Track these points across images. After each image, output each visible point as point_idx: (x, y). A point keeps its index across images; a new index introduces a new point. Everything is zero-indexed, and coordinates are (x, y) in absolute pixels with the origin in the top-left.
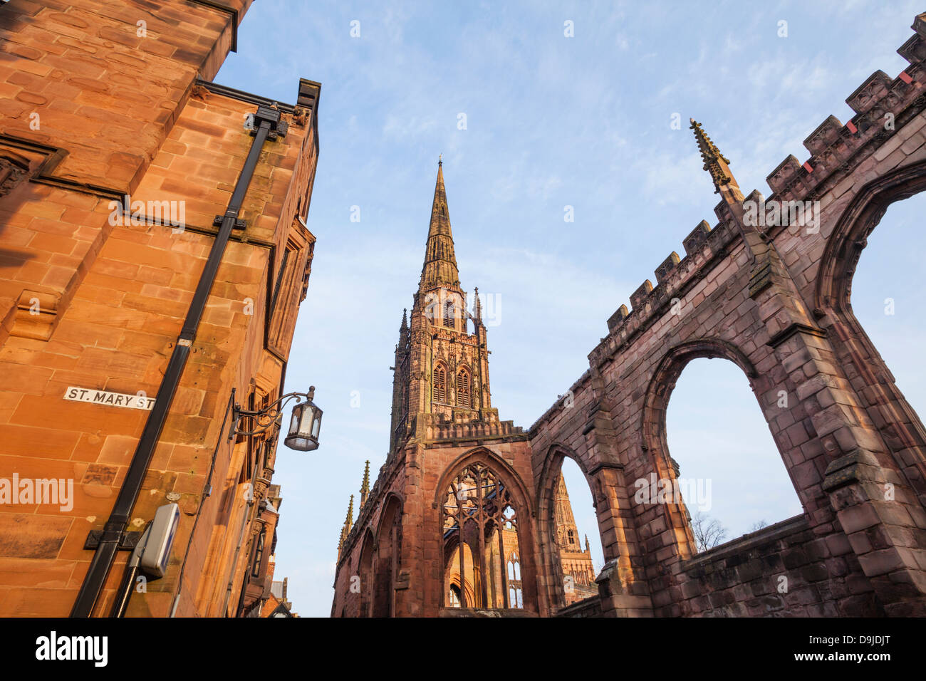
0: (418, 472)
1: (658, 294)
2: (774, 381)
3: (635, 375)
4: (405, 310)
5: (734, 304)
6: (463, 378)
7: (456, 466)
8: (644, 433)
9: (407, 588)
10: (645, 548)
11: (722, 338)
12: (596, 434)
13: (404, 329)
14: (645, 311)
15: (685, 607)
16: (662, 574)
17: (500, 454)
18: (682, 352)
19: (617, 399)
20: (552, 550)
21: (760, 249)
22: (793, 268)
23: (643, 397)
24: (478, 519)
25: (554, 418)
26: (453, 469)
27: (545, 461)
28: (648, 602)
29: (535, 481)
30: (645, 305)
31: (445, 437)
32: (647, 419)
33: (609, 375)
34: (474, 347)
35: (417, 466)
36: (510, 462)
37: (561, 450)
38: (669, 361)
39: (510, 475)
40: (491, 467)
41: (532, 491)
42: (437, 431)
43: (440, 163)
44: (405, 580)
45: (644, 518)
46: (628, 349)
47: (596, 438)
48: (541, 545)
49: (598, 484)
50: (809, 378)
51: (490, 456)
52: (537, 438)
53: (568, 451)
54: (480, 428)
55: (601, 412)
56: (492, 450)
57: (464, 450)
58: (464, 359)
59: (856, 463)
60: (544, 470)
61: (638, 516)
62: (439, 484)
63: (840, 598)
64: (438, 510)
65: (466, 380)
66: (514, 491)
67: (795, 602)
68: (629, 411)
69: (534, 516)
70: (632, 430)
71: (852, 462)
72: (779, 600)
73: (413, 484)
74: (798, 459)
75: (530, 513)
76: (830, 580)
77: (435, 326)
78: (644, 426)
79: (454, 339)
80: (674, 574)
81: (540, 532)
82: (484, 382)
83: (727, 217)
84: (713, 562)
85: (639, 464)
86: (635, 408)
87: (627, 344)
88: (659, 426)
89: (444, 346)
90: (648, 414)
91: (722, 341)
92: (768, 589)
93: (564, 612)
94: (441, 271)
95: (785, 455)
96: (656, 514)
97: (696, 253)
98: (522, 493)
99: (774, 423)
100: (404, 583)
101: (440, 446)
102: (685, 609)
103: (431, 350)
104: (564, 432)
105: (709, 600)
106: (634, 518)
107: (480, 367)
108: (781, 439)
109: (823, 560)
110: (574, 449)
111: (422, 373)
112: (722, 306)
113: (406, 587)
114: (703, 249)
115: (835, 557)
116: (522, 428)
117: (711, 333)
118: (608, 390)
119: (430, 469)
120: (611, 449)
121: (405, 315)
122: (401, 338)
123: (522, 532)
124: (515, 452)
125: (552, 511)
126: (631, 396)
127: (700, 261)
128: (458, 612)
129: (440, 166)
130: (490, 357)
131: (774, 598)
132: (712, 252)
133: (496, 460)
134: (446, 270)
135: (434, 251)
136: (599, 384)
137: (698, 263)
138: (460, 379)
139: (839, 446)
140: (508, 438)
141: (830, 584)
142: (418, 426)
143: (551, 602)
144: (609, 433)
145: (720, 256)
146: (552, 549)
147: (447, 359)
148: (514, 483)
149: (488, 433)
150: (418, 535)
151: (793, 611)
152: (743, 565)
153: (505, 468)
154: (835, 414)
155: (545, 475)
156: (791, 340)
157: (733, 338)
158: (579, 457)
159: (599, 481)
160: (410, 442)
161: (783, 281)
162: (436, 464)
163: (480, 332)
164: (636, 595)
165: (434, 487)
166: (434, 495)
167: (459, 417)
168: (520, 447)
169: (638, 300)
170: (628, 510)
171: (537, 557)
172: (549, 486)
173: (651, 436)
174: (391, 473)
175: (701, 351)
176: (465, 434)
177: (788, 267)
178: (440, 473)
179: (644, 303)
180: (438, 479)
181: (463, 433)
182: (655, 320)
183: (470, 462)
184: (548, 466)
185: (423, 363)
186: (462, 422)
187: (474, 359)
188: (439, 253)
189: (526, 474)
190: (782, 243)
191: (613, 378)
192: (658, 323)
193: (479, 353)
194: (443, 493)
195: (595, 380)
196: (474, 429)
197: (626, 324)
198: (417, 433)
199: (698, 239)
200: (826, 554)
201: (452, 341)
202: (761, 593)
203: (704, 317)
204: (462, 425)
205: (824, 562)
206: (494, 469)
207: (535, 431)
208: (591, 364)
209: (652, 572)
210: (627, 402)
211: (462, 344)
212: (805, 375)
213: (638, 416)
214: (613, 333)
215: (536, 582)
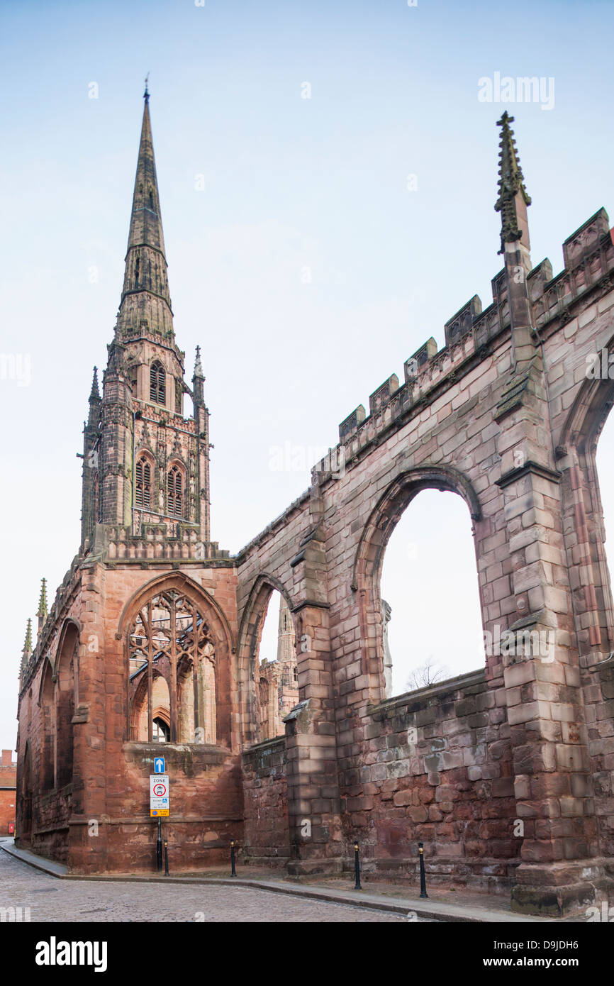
0: (97, 597)
1: (402, 396)
2: (495, 527)
3: (357, 501)
4: (95, 369)
5: (481, 424)
6: (175, 478)
7: (145, 593)
8: (357, 571)
9: (85, 722)
10: (339, 691)
11: (458, 467)
12: (305, 567)
13: (94, 399)
14: (383, 418)
15: (364, 746)
16: (350, 716)
17: (199, 581)
18: (413, 479)
19: (335, 530)
20: (250, 689)
21: (526, 353)
22: (553, 387)
23: (363, 528)
24: (171, 653)
25: (265, 544)
26: (141, 596)
27: (251, 593)
28: (332, 741)
29: (238, 614)
30: (384, 410)
31: (132, 556)
32: (362, 555)
33: (331, 496)
34: (191, 436)
35: (95, 589)
36: (211, 591)
37: (269, 582)
38: (397, 488)
39: (211, 606)
40: (189, 596)
41: (234, 626)
42: (122, 549)
44: (83, 714)
45: (342, 662)
46: (356, 466)
47: (305, 571)
48: (239, 683)
49: (300, 623)
50: (524, 529)
51: (187, 583)
52: (244, 565)
53: (276, 584)
54: (176, 548)
55: (315, 541)
56: (190, 576)
57: (155, 574)
58: (177, 452)
59: (535, 623)
60: (248, 603)
61: (336, 659)
62: (124, 612)
63: (491, 742)
64: (123, 641)
65: (179, 481)
66: (214, 625)
67: (456, 744)
68: (345, 544)
69: (234, 653)
70: (345, 566)
71: (533, 622)
72: (443, 742)
73: (92, 611)
74: (495, 613)
75: (230, 649)
76: (488, 727)
77: (138, 400)
78: (358, 563)
79: (165, 422)
80: (360, 716)
81: (239, 670)
82: (202, 487)
83: (504, 296)
84: (396, 708)
85: (346, 605)
86: (352, 541)
87: (356, 460)
88: (374, 565)
89: (150, 431)
90: (364, 549)
91: (457, 471)
92: (437, 733)
93: (256, 748)
94: (147, 311)
95: (485, 609)
96: (354, 658)
97: (456, 345)
98: (222, 626)
99: (483, 574)
100: (83, 717)
101: (125, 567)
102: (364, 748)
103: (133, 434)
104: (273, 561)
105: (386, 742)
106: (332, 661)
107: (197, 465)
108: (485, 591)
109: (488, 709)
110: (283, 582)
111: (120, 467)
112: (467, 426)
113: (83, 721)
114: (465, 341)
115: (498, 707)
116: (229, 551)
117: (447, 460)
118: (327, 516)
119: (113, 594)
120: (319, 586)
121: (95, 376)
122: (92, 412)
123: (219, 669)
124: (218, 580)
125: (254, 649)
126: (350, 526)
127: (459, 357)
128: (144, 746)
130: (211, 452)
131: (440, 741)
132: (475, 346)
133: (194, 588)
134: (155, 311)
135: (137, 275)
136: (317, 508)
137: (455, 359)
138: (171, 479)
139: (529, 605)
140: (211, 563)
141: (488, 730)
142: (97, 540)
143: (244, 738)
144: (320, 567)
145: (482, 353)
146: (250, 686)
147: (154, 450)
148: (214, 615)
149: (186, 556)
150: (98, 668)
151: (452, 752)
152: (421, 711)
153: (205, 599)
154: (535, 571)
155: (249, 610)
156: (520, 481)
157: (469, 470)
158: (287, 592)
159: (301, 620)
160: (87, 560)
161: (536, 403)
162: (120, 588)
163: (201, 415)
164: (321, 734)
165: (118, 615)
166: (117, 625)
167: (150, 532)
168: (225, 574)
169: (379, 402)
170: (328, 652)
171: (234, 695)
172: (253, 621)
173: (363, 575)
174: (68, 596)
175: (432, 480)
176: (158, 555)
177: (549, 385)
178: (125, 600)
179: (385, 406)
180: (123, 607)
181: (154, 553)
182: (392, 432)
183: (164, 588)
184: (254, 600)
185: (120, 453)
186: (154, 539)
187: (191, 454)
188: (145, 278)
189: (230, 606)
190: (552, 348)
191: (335, 501)
192: (395, 436)
193: (197, 445)
194: (128, 622)
195: (314, 501)
196: (169, 549)
197: (359, 433)
198: (96, 549)
199: (464, 324)
200: (492, 705)
201: (162, 425)
202: (431, 736)
203: (444, 437)
204: (153, 543)
205: (488, 711)
206: (192, 599)
207: (242, 558)
208: (313, 480)
209: (341, 714)
210: (345, 533)
211: (176, 430)
212: (522, 525)
213: (354, 550)
214: (343, 443)
215: (230, 719)
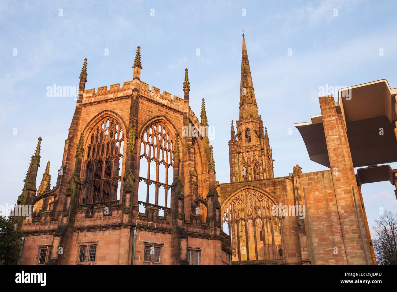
4: (232, 121)
34: (259, 150)
43: (243, 35)
58: (255, 159)
89: (244, 156)
103: (239, 159)
129: (244, 37)
201: (248, 151)
211: (253, 151)
